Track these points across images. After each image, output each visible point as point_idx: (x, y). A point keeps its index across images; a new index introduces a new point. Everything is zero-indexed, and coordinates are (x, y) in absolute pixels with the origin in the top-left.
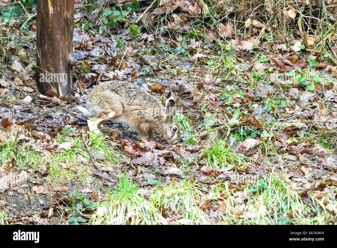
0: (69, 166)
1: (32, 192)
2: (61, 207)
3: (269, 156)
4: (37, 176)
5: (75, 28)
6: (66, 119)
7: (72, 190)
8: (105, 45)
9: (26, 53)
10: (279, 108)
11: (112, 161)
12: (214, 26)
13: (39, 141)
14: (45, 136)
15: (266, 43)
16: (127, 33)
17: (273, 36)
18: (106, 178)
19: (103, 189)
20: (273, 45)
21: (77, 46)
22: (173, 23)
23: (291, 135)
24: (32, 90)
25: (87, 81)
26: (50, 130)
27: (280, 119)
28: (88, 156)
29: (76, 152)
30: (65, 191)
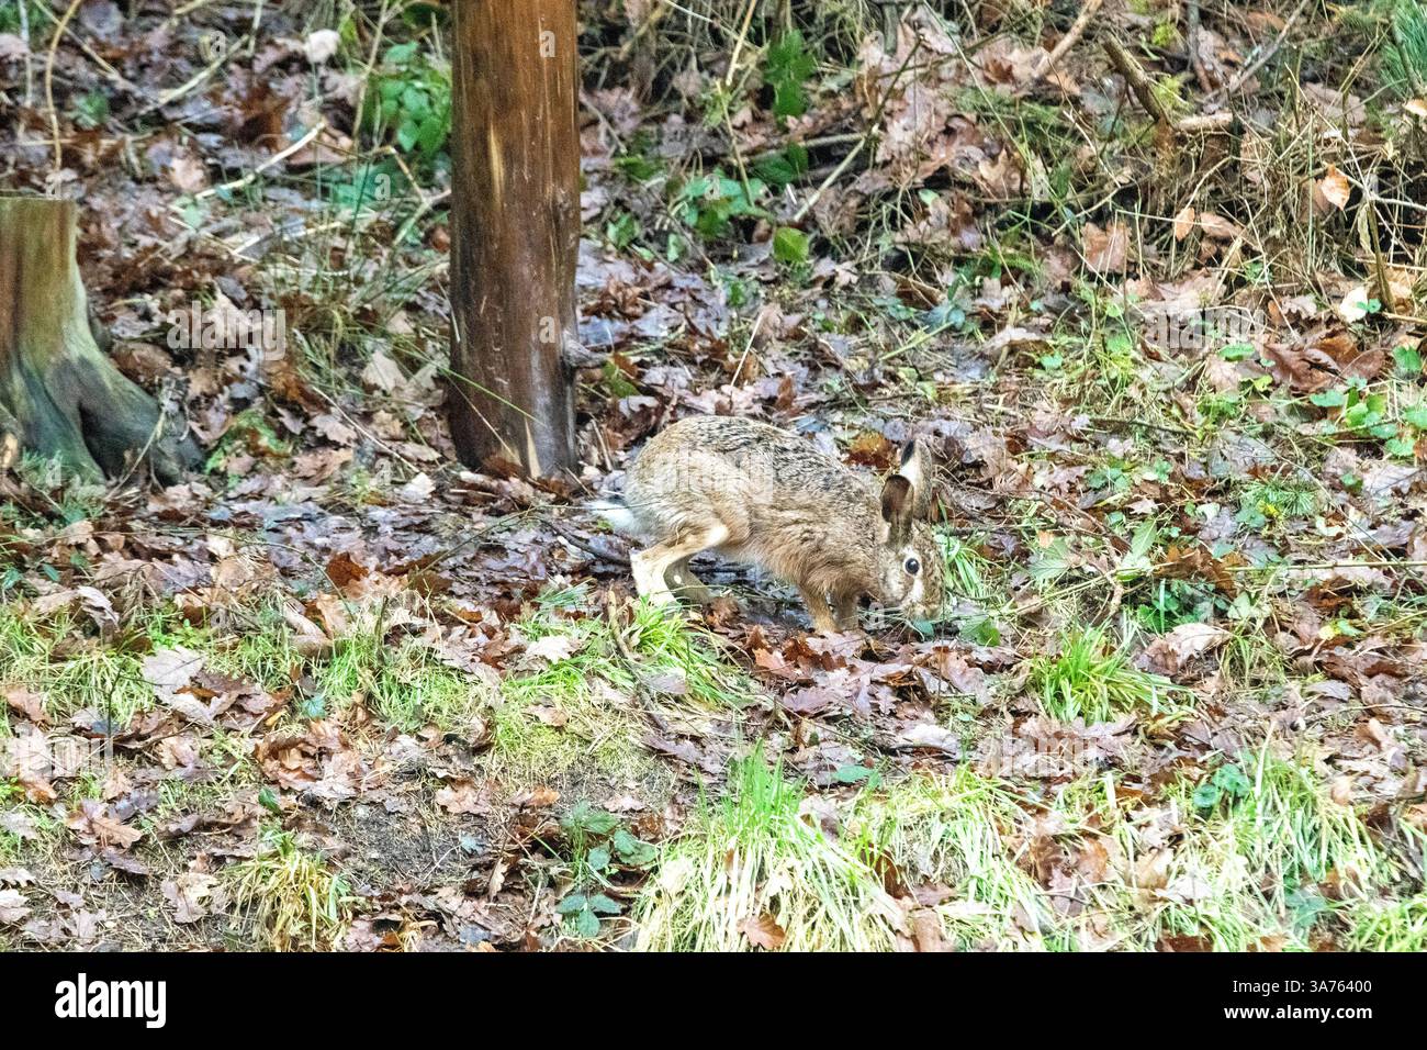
0: (562, 719)
1: (433, 809)
2: (535, 861)
3: (1256, 682)
4: (451, 752)
5: (583, 242)
6: (551, 555)
7: (573, 802)
8: (688, 299)
9: (413, 325)
10: (1291, 518)
11: (712, 702)
12: (1067, 231)
13: (458, 630)
14: (479, 613)
15: (1244, 291)
16: (764, 257)
17: (1271, 268)
18: (690, 760)
19: (680, 800)
20: (1268, 299)
21: (592, 303)
22: (924, 223)
23: (1333, 613)
24: (434, 455)
25: (626, 424)
26: (497, 592)
27: (1294, 557)
28: (629, 684)
29: (586, 669)
30: (550, 806)
